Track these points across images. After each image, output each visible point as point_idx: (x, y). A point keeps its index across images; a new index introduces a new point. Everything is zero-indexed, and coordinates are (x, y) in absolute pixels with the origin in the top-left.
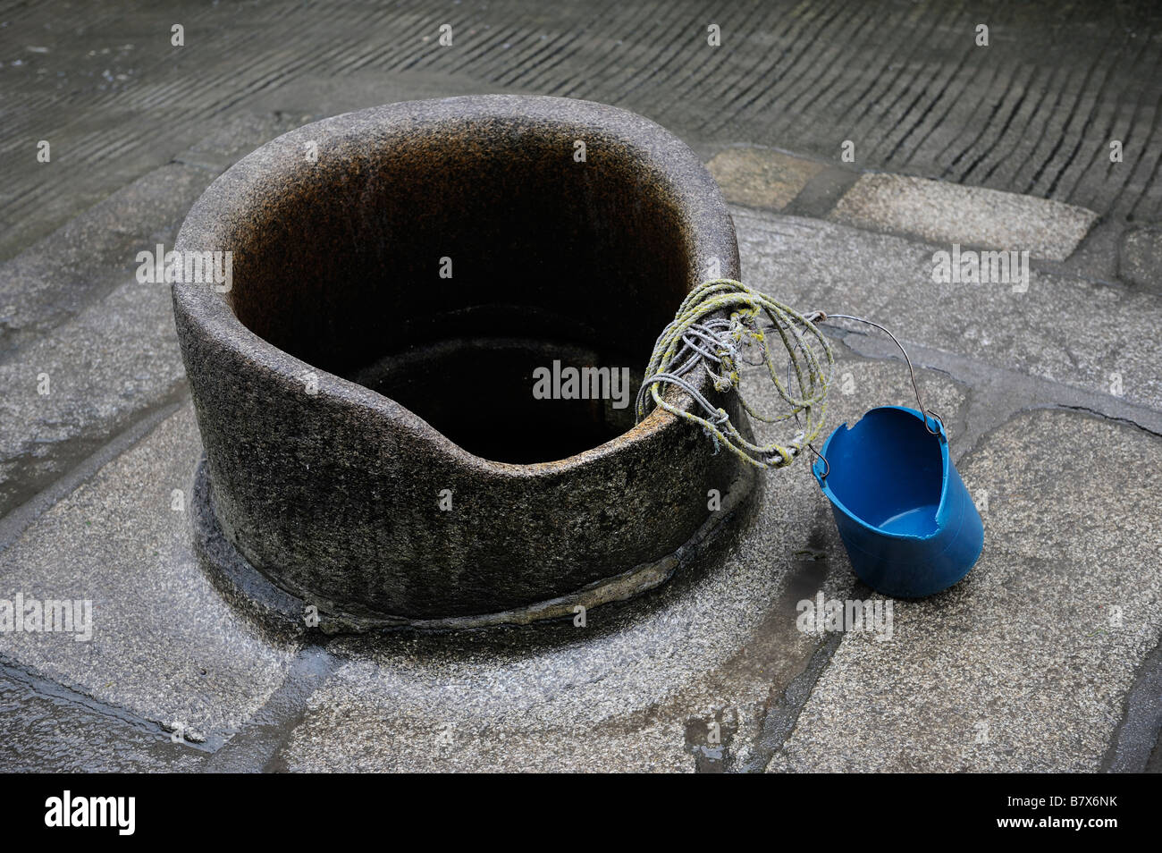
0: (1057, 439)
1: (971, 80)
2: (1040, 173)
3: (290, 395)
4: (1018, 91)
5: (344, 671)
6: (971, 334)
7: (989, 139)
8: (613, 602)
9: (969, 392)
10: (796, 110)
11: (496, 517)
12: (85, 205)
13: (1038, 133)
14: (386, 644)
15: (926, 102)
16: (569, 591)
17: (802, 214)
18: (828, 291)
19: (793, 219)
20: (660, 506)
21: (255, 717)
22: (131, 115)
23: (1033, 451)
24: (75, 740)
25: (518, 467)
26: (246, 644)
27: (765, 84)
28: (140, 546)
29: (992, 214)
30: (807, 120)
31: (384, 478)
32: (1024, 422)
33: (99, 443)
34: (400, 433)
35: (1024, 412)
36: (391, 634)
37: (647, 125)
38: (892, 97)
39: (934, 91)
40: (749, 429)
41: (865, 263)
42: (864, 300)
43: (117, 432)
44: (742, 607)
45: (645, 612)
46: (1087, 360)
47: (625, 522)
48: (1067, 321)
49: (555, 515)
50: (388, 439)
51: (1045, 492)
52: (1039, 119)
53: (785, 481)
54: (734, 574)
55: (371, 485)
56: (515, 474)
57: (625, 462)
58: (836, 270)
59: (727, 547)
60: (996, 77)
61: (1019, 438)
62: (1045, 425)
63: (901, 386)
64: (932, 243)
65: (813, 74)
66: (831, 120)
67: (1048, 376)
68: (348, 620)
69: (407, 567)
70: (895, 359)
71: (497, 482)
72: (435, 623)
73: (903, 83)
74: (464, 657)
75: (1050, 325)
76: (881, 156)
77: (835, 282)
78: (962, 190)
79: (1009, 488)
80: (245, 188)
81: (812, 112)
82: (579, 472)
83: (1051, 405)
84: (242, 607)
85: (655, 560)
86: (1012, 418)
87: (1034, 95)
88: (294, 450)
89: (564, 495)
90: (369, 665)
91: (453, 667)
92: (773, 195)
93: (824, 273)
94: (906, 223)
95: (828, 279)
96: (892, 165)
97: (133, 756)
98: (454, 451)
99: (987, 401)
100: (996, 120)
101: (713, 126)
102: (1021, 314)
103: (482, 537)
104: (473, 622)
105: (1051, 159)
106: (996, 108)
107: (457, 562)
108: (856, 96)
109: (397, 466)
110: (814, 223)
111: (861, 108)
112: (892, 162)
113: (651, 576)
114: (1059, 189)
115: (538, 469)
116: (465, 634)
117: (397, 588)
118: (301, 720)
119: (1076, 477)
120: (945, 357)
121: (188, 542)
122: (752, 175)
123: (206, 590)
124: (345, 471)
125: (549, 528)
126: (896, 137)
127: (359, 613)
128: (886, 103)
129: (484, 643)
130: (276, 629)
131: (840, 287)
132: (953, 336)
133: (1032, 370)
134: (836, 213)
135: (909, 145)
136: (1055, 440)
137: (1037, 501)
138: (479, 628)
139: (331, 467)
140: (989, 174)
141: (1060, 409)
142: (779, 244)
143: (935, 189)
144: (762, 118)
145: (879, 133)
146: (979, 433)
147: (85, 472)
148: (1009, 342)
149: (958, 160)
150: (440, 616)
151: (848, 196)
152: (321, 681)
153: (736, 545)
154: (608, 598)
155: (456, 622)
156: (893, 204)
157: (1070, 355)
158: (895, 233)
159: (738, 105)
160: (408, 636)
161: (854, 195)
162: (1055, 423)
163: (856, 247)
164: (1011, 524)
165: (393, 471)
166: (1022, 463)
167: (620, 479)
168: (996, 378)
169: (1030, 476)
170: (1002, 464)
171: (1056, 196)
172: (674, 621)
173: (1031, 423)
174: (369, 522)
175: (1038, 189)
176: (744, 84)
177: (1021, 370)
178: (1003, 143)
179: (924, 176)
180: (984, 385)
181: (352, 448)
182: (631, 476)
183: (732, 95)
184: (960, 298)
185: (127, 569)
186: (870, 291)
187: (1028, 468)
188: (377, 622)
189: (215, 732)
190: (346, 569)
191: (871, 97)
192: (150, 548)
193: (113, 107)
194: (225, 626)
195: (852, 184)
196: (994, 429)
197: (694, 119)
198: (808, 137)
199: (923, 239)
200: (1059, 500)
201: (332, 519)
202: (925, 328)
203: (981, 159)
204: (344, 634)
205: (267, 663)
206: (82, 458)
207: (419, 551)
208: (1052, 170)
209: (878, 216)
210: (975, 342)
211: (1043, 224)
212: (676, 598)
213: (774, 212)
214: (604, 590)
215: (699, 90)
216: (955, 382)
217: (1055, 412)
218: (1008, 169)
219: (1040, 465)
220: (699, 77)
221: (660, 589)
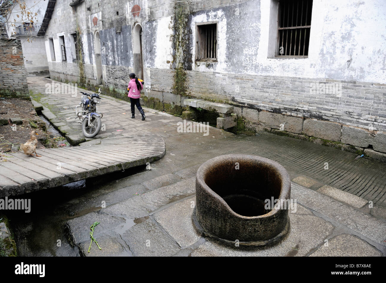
0: (350, 240)
1: (349, 174)
2: (359, 192)
3: (207, 193)
4: (358, 178)
5: (206, 243)
6: (338, 217)
7: (350, 184)
8: (254, 246)
9: (334, 227)
10: (315, 172)
11: (236, 223)
12: (199, 163)
13: (360, 185)
14: (214, 241)
15: (339, 176)
16: (246, 241)
17: (312, 189)
18: (312, 203)
19: (310, 190)
20: (266, 230)
21: (190, 246)
22: (211, 153)
23: (345, 241)
24: (164, 240)
25: (241, 216)
26: (193, 234)
27: (311, 167)
28: (185, 213)
29: (348, 197)
30: (317, 174)
31: (218, 211)
32: (344, 236)
33: (186, 196)
34: (222, 204)
35: (345, 234)
36: (215, 239)
37: (280, 165)
38: (333, 174)
39: (342, 174)
40: (290, 223)
41: (321, 200)
42: (319, 206)
43: (189, 195)
44: (279, 254)
45: (260, 249)
46: (360, 227)
47: (259, 231)
48: (357, 219)
49: (246, 226)
50: (220, 205)
51: (345, 250)
52: (360, 183)
53: (294, 234)
54: (279, 248)
55: (216, 212)
56: (240, 217)
57: (260, 220)
58: (315, 200)
59: (279, 242)
60: (354, 174)
61: (342, 238)
62: (348, 237)
63: (321, 223)
64: (335, 199)
65: (320, 167)
66: (321, 175)
67: (351, 228)
68: (209, 234)
69: (220, 228)
70: (321, 218)
71: (237, 217)
72: (223, 239)
73: (336, 172)
74: (226, 247)
75: (354, 219)
76: (329, 182)
77: (314, 202)
78: (343, 192)
79: (338, 247)
80: (213, 162)
81: (318, 173)
82: (251, 220)
83: (350, 234)
84: (195, 227)
85: (264, 240)
86: (342, 234)
87: (360, 179)
88: (206, 203)
89: (248, 223)
90: (211, 243)
91: (224, 248)
92: (307, 185)
93: (312, 200)
94: (331, 195)
95: (313, 201)
96: (330, 185)
97: (170, 245)
98: (230, 210)
99: (338, 230)
100: (352, 182)
101: (300, 172)
102: (348, 216)
103: (233, 226)
104: (229, 241)
105: (361, 190)
106: (353, 180)
107: (228, 229)
108: (327, 172)
109: (221, 210)
110: (313, 191)
111: (328, 174)
112: (331, 184)
113: (263, 243)
114: (362, 196)
115: (244, 217)
116: (227, 243)
117: (218, 231)
118: (197, 249)
119: (352, 249)
120: (331, 220)
121: (191, 215)
122: (305, 181)
123: (191, 223)
124: (213, 208)
125: (244, 228)
126: (332, 180)
127: (211, 234)
128: (332, 175)
129: (230, 246)
130: (198, 232)
131: (315, 203)
132: (334, 216)
133: (348, 226)
134: (318, 190)
135: (335, 182)
136: (349, 241)
137: (343, 251)
138: (230, 243)
139: (211, 207)
140: (349, 190)
141: (352, 235)
142: (306, 193)
143: (337, 190)
144: (309, 172)
145: (330, 179)
146: (335, 235)
147: (182, 200)
148: (345, 220)
149: (343, 186)
150: (224, 239)
151: (321, 188)
152: (202, 244)
153: (281, 242)
154: (253, 245)
155: (226, 241)
156: (329, 191)
157: (356, 225)
158: (328, 196)
159: (305, 170)
160: (218, 240)
161: (322, 188)
162: (350, 237)
163: (320, 197)
164: (336, 254)
165: (220, 210)
166: (342, 243)
167: (259, 223)
168: (340, 226)
169: (343, 246)
170: (338, 242)
171: (361, 197)
172: (265, 253)
173: (346, 236)
174: (215, 218)
175: (358, 195)
176: (307, 167)
177: (346, 226)
178: (353, 186)
179: (336, 188)
180: (338, 227)
181: (214, 205)
182: (261, 223)
183: (305, 168)
184: (337, 210)
185: (181, 216)
186: (320, 205)
187: (343, 244)
188: (214, 236)
189: (184, 246)
190: (210, 225)
191: (330, 173)
192: (186, 214)
193: (209, 151)
194: (191, 230)
195: (322, 186)
196: (338, 235)
197: (297, 170)
198: (316, 177)
199: (333, 198)
200: (348, 252)
201: (210, 216)
202: (329, 213)
203: (348, 187)
204: (208, 237)
205: (195, 238)
206: (182, 198)
207: (222, 226)
208: (361, 192)
209: (326, 192)
210: (338, 218)
211: (357, 201)
212: (267, 249)
213: (307, 188)
214: (253, 243)
215: (299, 166)
216: (332, 225)
217: (351, 235)
218: (353, 190)
219: (345, 245)
220: (300, 164)
221: (264, 246)
